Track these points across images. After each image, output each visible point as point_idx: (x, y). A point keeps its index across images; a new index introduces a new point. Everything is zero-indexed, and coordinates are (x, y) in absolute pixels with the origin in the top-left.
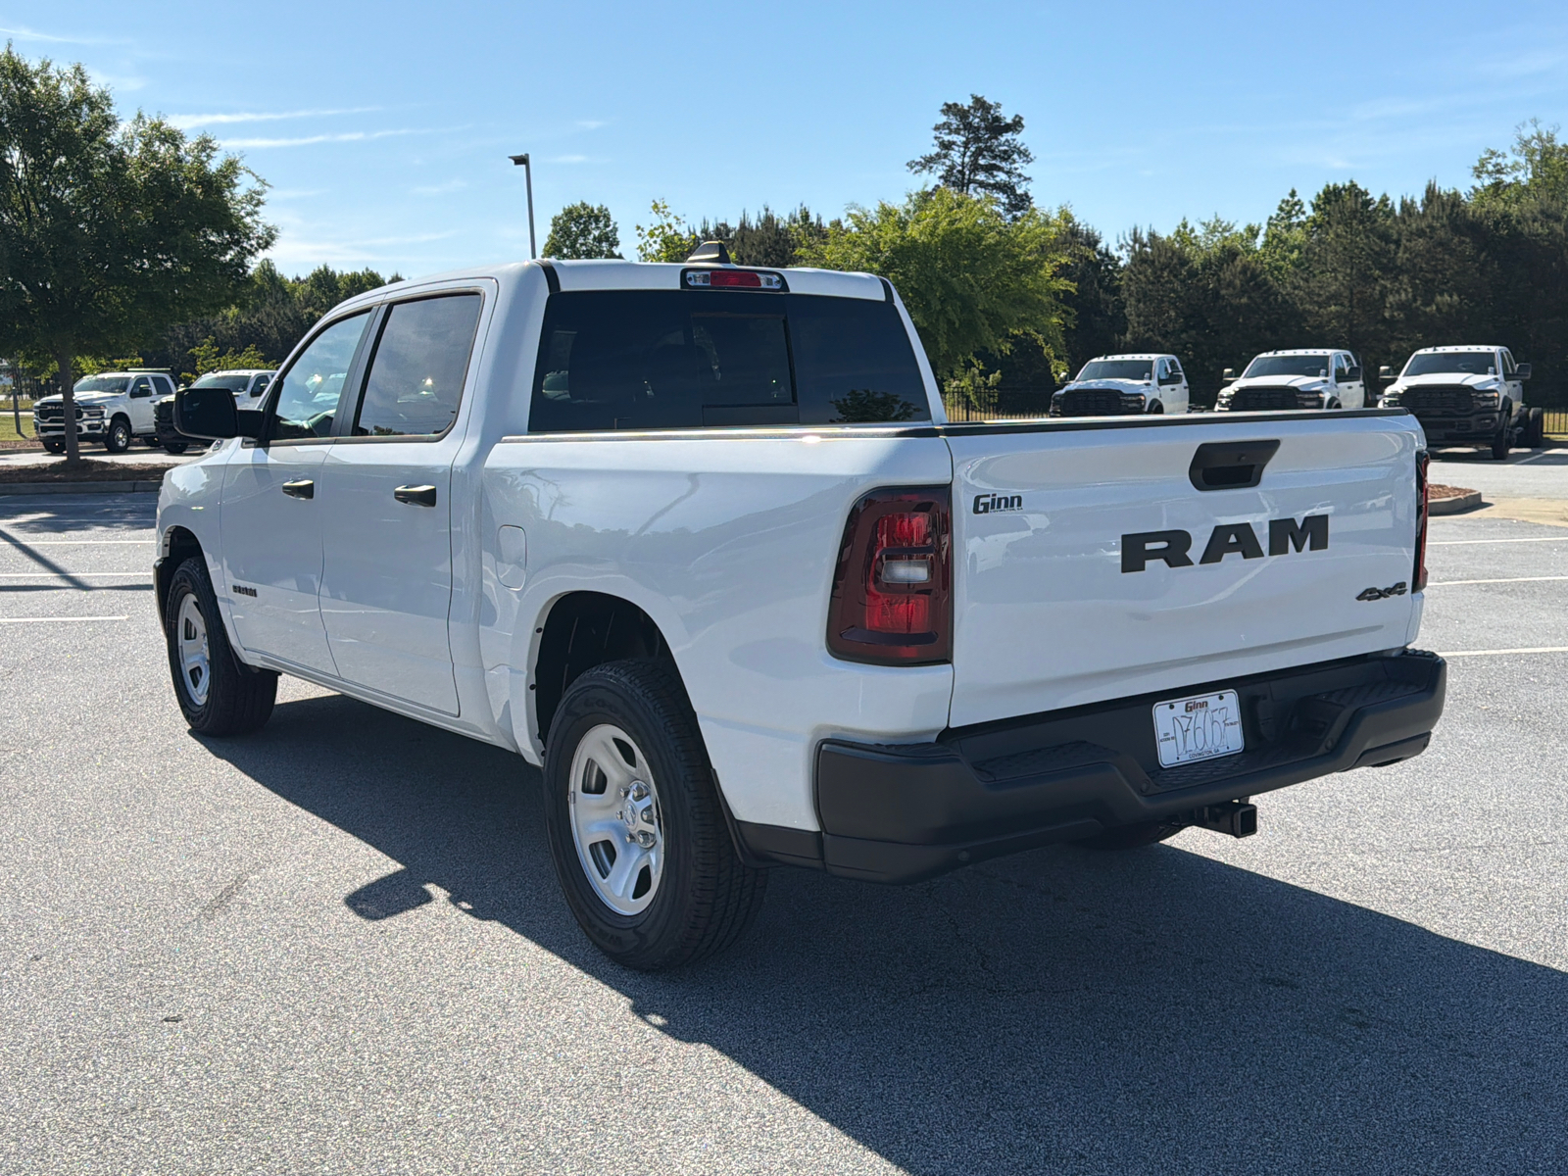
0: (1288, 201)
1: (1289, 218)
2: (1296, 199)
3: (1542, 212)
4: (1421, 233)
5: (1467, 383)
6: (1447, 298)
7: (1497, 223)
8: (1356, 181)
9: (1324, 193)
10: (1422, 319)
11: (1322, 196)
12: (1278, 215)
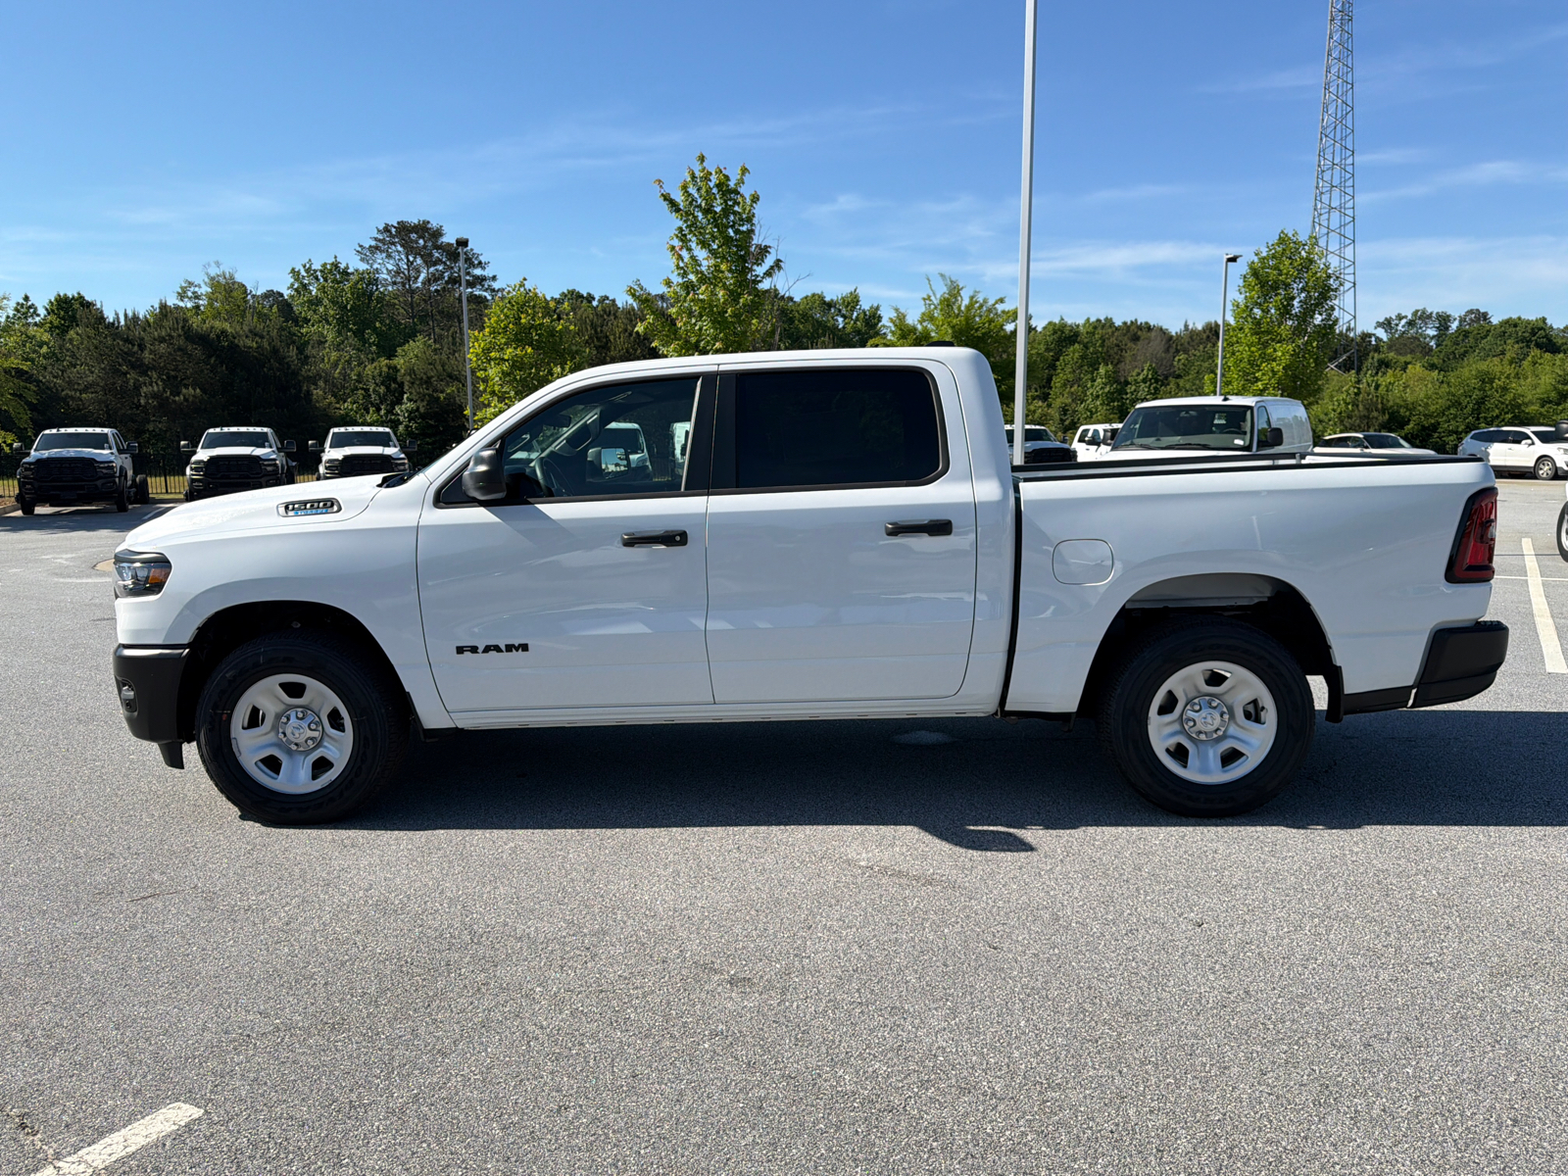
0: (23, 304)
1: (26, 318)
2: (30, 303)
3: (251, 331)
4: (162, 340)
5: (254, 453)
6: (191, 390)
7: (218, 336)
8: (83, 293)
9: (56, 300)
10: (173, 406)
11: (55, 303)
12: (15, 315)
